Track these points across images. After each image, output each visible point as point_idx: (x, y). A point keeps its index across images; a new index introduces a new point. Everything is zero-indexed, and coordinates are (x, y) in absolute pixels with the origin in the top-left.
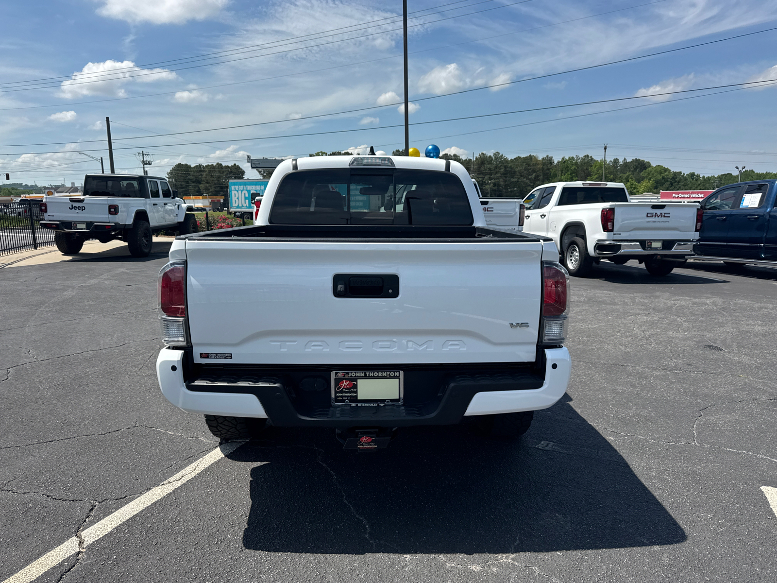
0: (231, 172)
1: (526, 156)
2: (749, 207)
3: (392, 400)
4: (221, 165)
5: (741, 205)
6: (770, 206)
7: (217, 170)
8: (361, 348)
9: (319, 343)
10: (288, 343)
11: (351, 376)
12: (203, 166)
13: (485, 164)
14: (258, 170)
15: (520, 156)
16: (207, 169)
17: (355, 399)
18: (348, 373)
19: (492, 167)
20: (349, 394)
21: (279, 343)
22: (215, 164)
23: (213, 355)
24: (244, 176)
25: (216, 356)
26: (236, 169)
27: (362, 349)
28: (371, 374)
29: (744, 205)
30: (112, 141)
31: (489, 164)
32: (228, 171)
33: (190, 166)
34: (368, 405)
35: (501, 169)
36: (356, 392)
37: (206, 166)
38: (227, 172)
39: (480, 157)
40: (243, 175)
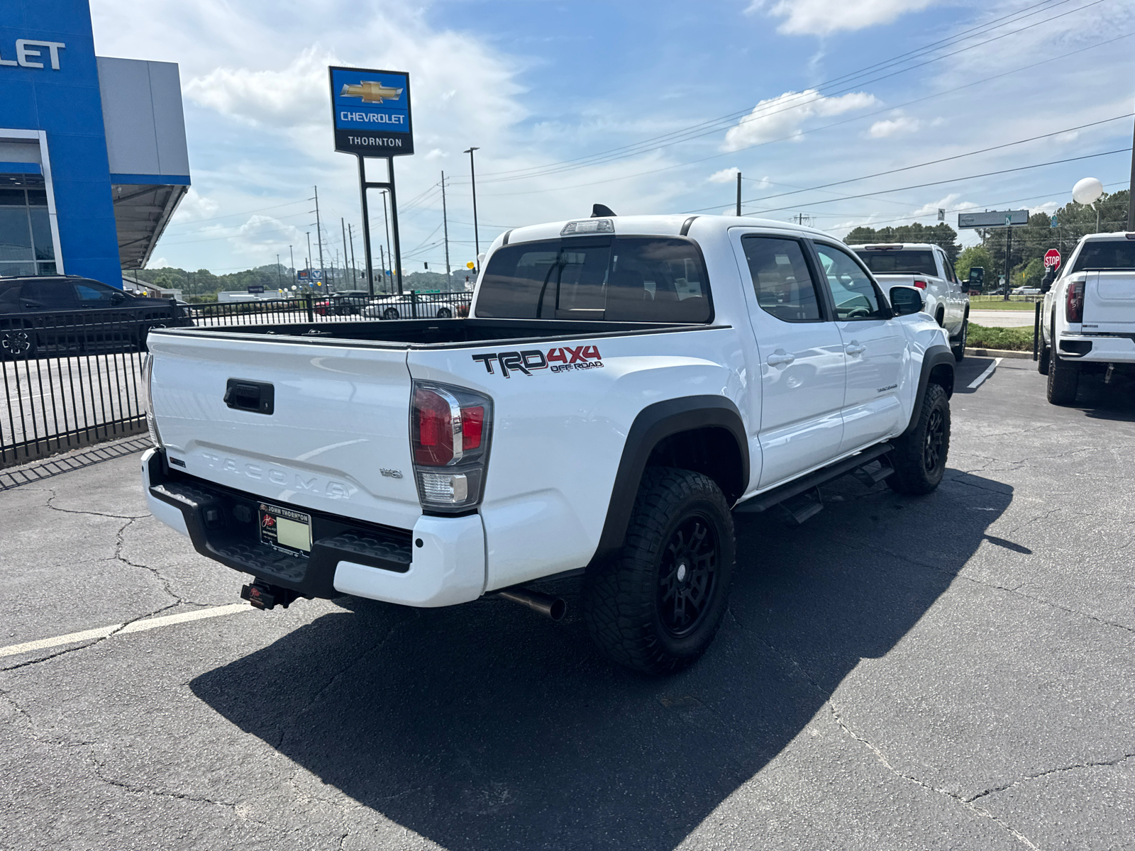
0: (935, 235)
4: (920, 225)
7: (913, 233)
12: (893, 229)
14: (977, 230)
16: (897, 234)
22: (910, 225)
24: (954, 241)
26: (943, 230)
30: (742, 204)
32: (930, 234)
33: (874, 230)
37: (896, 229)
38: (928, 236)
40: (952, 240)
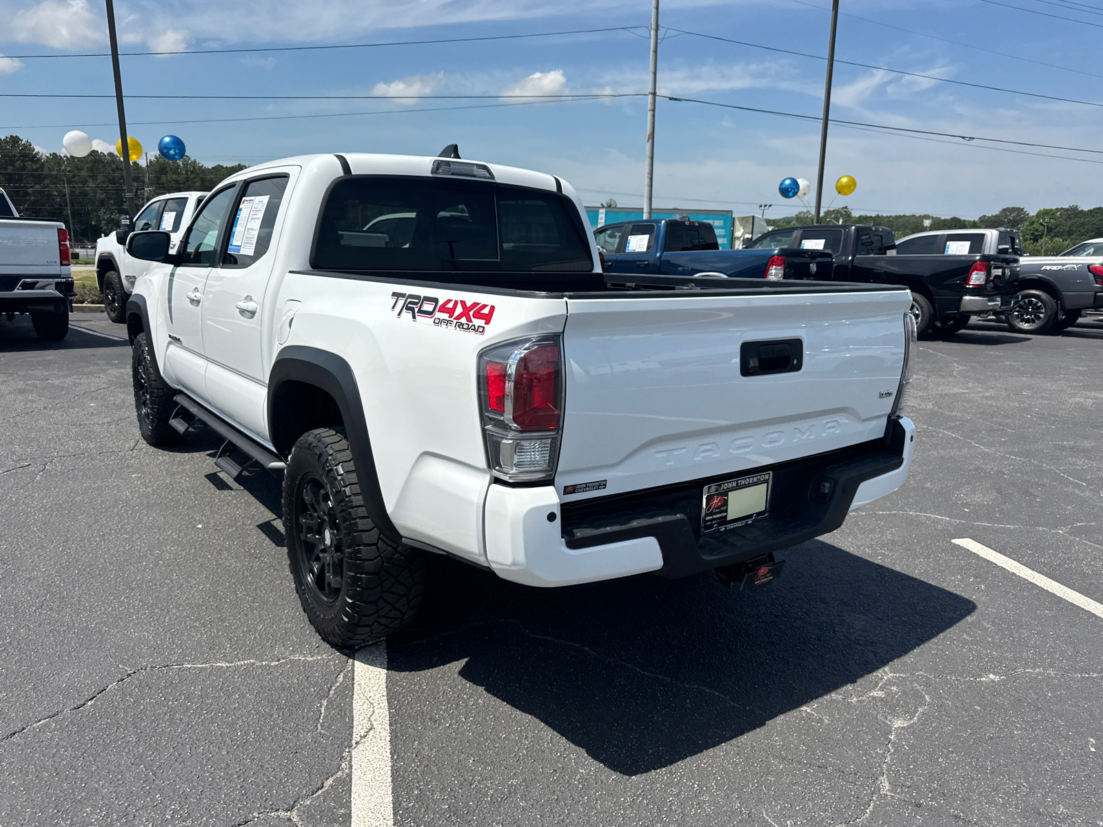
1: (233, 165)
2: (637, 251)
3: (759, 514)
5: (627, 248)
6: (659, 250)
8: (751, 446)
9: (709, 447)
10: (675, 453)
11: (724, 489)
13: (167, 172)
15: (221, 164)
17: (723, 521)
18: (720, 485)
19: (180, 179)
20: (718, 516)
21: (664, 455)
23: (582, 486)
25: (587, 487)
27: (751, 448)
28: (743, 482)
29: (630, 248)
31: (174, 173)
34: (737, 525)
35: (195, 183)
36: (726, 511)
39: (158, 161)
